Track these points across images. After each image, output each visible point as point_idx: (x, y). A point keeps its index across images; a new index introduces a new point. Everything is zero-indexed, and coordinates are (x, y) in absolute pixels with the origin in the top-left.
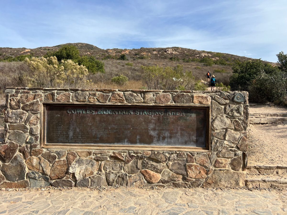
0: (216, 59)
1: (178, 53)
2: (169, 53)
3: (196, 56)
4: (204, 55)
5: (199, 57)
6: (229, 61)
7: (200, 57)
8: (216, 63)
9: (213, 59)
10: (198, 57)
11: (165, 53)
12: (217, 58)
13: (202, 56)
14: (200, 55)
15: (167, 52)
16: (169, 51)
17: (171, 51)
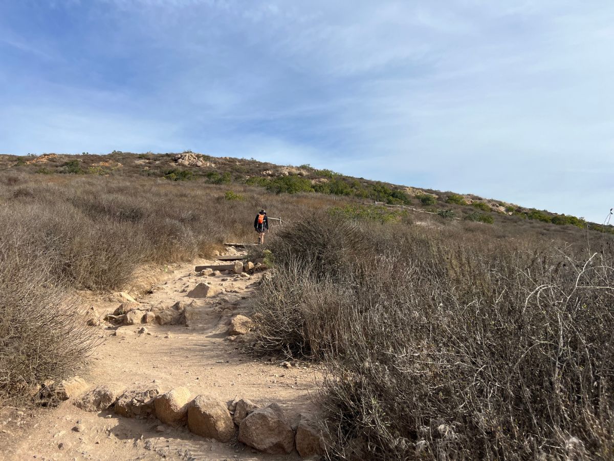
0: (320, 182)
1: (213, 165)
2: (186, 163)
3: (264, 173)
4: (289, 173)
5: (271, 176)
6: (356, 187)
7: (275, 175)
8: (316, 188)
9: (313, 182)
10: (269, 175)
11: (173, 164)
12: (322, 180)
13: (281, 173)
14: (278, 171)
15: (180, 161)
16: (187, 158)
17: (192, 159)
